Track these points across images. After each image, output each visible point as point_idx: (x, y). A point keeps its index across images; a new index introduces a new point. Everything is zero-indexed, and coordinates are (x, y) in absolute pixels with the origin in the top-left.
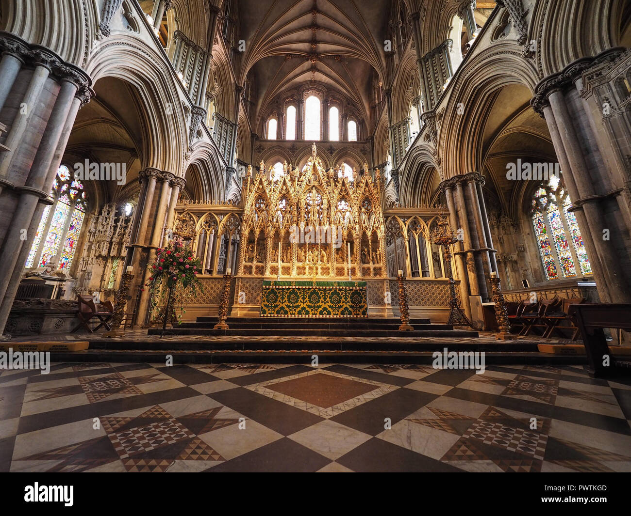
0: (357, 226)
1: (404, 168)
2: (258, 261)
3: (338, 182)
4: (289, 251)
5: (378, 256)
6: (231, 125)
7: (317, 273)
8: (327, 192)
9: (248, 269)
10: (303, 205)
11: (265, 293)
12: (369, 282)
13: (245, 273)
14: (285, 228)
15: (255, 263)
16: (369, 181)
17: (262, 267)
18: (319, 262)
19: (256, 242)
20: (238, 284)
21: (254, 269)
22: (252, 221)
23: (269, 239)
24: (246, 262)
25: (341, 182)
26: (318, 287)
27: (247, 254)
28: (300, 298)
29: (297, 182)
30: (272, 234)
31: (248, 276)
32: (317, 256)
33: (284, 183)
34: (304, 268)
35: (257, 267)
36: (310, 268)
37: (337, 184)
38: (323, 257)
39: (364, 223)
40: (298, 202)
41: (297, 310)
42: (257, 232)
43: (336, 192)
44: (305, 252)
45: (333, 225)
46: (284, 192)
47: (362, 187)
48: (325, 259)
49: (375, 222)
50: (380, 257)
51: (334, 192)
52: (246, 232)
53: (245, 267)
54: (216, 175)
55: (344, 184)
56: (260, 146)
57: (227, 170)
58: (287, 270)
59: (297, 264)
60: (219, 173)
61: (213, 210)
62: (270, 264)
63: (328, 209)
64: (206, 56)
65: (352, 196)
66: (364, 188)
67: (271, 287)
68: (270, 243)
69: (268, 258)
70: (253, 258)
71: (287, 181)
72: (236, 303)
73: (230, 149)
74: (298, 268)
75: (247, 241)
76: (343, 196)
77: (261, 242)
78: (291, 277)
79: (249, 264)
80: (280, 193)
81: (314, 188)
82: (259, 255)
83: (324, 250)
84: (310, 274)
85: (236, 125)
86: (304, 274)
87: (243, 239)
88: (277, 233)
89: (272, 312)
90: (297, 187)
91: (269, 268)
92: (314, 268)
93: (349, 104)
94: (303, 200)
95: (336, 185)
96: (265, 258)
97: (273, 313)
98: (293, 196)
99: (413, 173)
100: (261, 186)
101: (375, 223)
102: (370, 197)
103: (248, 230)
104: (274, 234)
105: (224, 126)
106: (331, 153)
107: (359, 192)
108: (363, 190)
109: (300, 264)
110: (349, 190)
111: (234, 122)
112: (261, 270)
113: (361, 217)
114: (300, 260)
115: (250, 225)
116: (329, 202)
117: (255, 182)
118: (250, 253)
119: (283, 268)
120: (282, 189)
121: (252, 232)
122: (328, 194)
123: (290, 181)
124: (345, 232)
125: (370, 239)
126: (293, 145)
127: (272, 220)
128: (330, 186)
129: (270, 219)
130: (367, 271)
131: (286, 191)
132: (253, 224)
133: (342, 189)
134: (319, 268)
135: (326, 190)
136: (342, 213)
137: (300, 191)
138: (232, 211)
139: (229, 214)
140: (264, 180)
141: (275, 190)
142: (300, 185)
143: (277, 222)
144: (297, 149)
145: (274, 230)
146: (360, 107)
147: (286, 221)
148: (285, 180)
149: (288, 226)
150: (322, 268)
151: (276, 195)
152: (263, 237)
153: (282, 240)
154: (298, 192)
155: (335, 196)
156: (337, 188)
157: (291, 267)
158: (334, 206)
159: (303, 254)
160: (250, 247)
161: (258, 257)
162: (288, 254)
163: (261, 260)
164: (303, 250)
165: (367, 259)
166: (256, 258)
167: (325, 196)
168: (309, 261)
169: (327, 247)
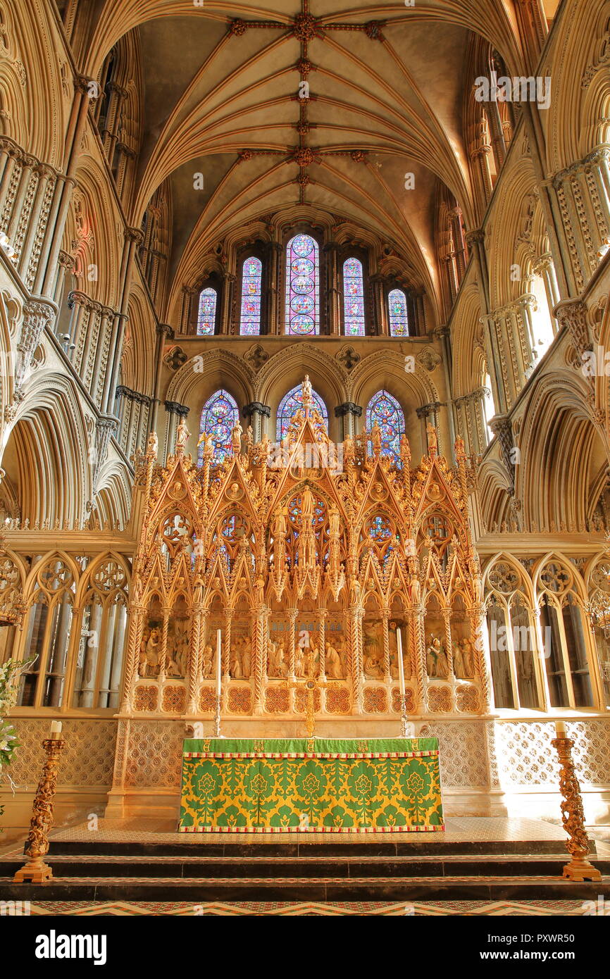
0: (416, 584)
1: (522, 415)
2: (170, 676)
3: (366, 471)
4: (248, 648)
5: (467, 657)
6: (110, 317)
7: (317, 707)
8: (340, 497)
9: (148, 698)
10: (281, 530)
11: (190, 770)
12: (447, 726)
13: (139, 706)
14: (237, 589)
15: (164, 681)
16: (443, 468)
17: (182, 691)
18: (323, 678)
19: (166, 627)
20: (124, 734)
21: (161, 693)
22: (156, 574)
23: (198, 619)
24: (141, 676)
25: (373, 471)
26: (319, 755)
27: (143, 656)
28: (277, 784)
29: (265, 473)
30: (204, 606)
31: (146, 713)
32: (318, 660)
33: (236, 476)
34: (285, 693)
35: (169, 690)
36: (300, 692)
37: (364, 476)
38: (330, 662)
39: (432, 575)
40: (270, 521)
41: (270, 815)
42: (169, 601)
43: (363, 497)
44: (287, 652)
46: (234, 497)
47: (424, 483)
48: (337, 669)
49: (457, 570)
50: (471, 659)
51: (356, 498)
52: (141, 602)
53: (140, 690)
54: (73, 440)
55: (379, 477)
56: (178, 351)
57: (98, 424)
58: (242, 701)
59: (266, 681)
60: (80, 435)
61: (64, 545)
62: (200, 682)
63: (342, 538)
64: (61, 183)
65: (402, 507)
66: (428, 484)
67: (204, 755)
68: (200, 627)
69: (196, 668)
70: (159, 666)
71: (242, 470)
72: (119, 783)
73: (106, 373)
74: (270, 692)
76: (380, 505)
77: (178, 624)
78: (254, 717)
79: (149, 683)
80: (225, 499)
81: (307, 487)
82: (174, 660)
83: (333, 645)
84: (301, 707)
85: (121, 317)
86: (286, 707)
87: (136, 618)
88: (218, 604)
89: (209, 819)
90: (267, 486)
91: (198, 693)
92: (311, 695)
94: (282, 519)
95: (362, 481)
97: (210, 824)
98: (255, 507)
99: (545, 431)
100: (179, 485)
101: (457, 575)
102: (444, 508)
103: (147, 595)
104: (211, 606)
105: (93, 321)
106: (349, 366)
108: (426, 490)
109: (276, 683)
110: (393, 490)
111: (118, 310)
112: (178, 699)
113: (425, 559)
114: (274, 672)
115: (152, 582)
116: (344, 521)
117: (165, 474)
118: (151, 653)
119: (233, 692)
120: (230, 489)
121: (157, 599)
122: (342, 502)
123: (248, 471)
124: (386, 600)
125: (447, 614)
126: (258, 351)
127: (206, 569)
128: (347, 480)
129: (200, 568)
130: (441, 699)
131: (240, 496)
132: (160, 581)
133: (374, 489)
134: (323, 692)
135: (337, 491)
136: (378, 548)
137: (274, 496)
138: (110, 546)
139: (103, 554)
140: (185, 470)
141: (213, 492)
142: (274, 481)
143: (217, 575)
144: (266, 358)
145: (209, 595)
146: (414, 259)
147: (240, 572)
148: (236, 468)
149: (245, 585)
150: (329, 693)
151: (214, 506)
152: (183, 614)
153: (229, 620)
154: (268, 498)
155: (360, 507)
156: (363, 486)
157: (253, 691)
158: (357, 532)
159: (282, 655)
160: (151, 640)
161: (171, 663)
162: (246, 656)
163: (178, 674)
164: (283, 645)
165: (442, 666)
166: (166, 668)
167: (334, 506)
168: (297, 675)
169: (342, 638)
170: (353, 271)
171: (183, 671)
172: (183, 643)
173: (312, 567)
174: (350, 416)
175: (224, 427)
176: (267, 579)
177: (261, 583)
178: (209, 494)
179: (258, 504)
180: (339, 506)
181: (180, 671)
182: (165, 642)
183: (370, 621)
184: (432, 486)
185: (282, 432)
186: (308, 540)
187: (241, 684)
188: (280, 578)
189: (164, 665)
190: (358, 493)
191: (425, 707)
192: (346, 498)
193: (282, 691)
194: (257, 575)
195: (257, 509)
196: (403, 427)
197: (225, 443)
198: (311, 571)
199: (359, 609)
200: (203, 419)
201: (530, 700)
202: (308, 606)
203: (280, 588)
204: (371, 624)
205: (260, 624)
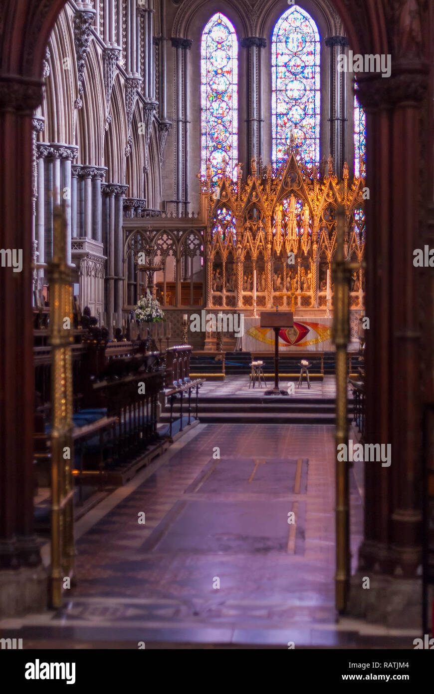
2: (228, 291)
3: (324, 184)
4: (264, 277)
8: (309, 199)
9: (218, 300)
10: (279, 219)
12: (356, 313)
13: (214, 304)
14: (258, 249)
17: (234, 297)
18: (299, 291)
19: (224, 267)
21: (224, 299)
22: (218, 242)
23: (239, 264)
24: (214, 291)
25: (328, 185)
27: (214, 281)
29: (270, 186)
30: (242, 258)
31: (218, 307)
32: (297, 283)
33: (254, 188)
34: (281, 297)
35: (227, 297)
36: (288, 297)
37: (323, 187)
38: (303, 284)
39: (354, 242)
42: (225, 254)
43: (322, 199)
44: (282, 279)
45: (315, 246)
46: (254, 200)
47: (354, 191)
48: (306, 286)
51: (318, 200)
52: (212, 256)
53: (214, 297)
55: (331, 187)
58: (262, 301)
66: (357, 191)
68: (240, 268)
70: (222, 286)
71: (257, 185)
72: (208, 337)
75: (213, 265)
76: (330, 203)
77: (230, 266)
78: (267, 308)
80: (249, 201)
81: (292, 195)
82: (229, 283)
83: (305, 275)
84: (288, 304)
86: (282, 304)
87: (209, 264)
88: (248, 256)
90: (271, 194)
91: (242, 299)
92: (293, 299)
94: (279, 212)
95: (321, 190)
96: (236, 287)
98: (265, 205)
100: (225, 193)
103: (214, 252)
104: (245, 258)
107: (351, 198)
108: (355, 194)
109: (277, 293)
110: (337, 195)
112: (232, 301)
113: (351, 233)
114: (276, 289)
115: (216, 246)
116: (311, 212)
118: (218, 280)
119: (258, 297)
120: (251, 194)
121: (218, 254)
122: (310, 202)
123: (261, 185)
124: (330, 254)
127: (242, 239)
128: (313, 190)
129: (239, 239)
131: (257, 199)
132: (219, 246)
133: (328, 195)
134: (299, 298)
135: (308, 196)
136: (329, 226)
137: (275, 199)
138: (192, 227)
139: (188, 231)
140: (228, 185)
141: (243, 197)
142: (275, 190)
143: (248, 242)
145: (244, 252)
147: (259, 240)
148: (254, 184)
149: (262, 247)
150: (302, 298)
151: (243, 205)
152: (231, 260)
153: (254, 264)
154: (272, 200)
155: (321, 205)
156: (322, 193)
157: (267, 297)
158: (318, 218)
159: (279, 280)
160: (217, 274)
161: (228, 284)
162: (263, 281)
163: (231, 289)
164: (280, 276)
165: (357, 286)
166: (225, 286)
167: (306, 205)
168: (288, 290)
169: (309, 272)
171: (233, 288)
172: (232, 275)
173: (294, 238)
175: (224, 53)
176: (272, 243)
177: (269, 246)
178: (241, 199)
179: (267, 204)
180: (309, 205)
181: (232, 288)
182: (224, 275)
183: (323, 263)
184: (359, 192)
185: (277, 58)
186: (293, 224)
187: (260, 294)
188: (278, 244)
189: (224, 286)
190: (319, 197)
192: (313, 200)
193: (280, 297)
194: (267, 243)
195: (266, 207)
197: (225, 70)
198: (294, 240)
199: (317, 258)
200: (203, 44)
203: (279, 249)
204: (324, 265)
205: (269, 266)
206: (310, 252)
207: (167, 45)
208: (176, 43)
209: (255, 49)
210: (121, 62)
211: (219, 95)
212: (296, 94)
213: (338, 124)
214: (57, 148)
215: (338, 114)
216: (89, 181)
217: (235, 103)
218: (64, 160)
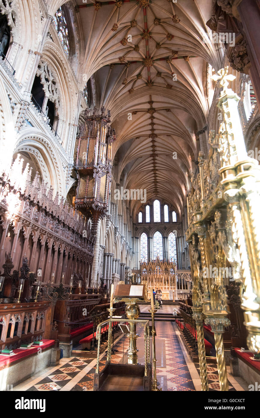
14: (151, 277)
18: (160, 286)
30: (148, 279)
32: (159, 284)
33: (150, 264)
39: (171, 275)
46: (150, 267)
55: (166, 264)
66: (171, 265)
68: (148, 281)
81: (158, 266)
83: (161, 283)
93: (172, 206)
102: (173, 268)
106: (165, 230)
114: (155, 285)
115: (143, 276)
116: (162, 269)
121: (143, 278)
122: (162, 267)
123: (152, 264)
124: (166, 278)
125: (172, 280)
126: (150, 227)
130: (171, 288)
138: (138, 272)
140: (145, 264)
141: (148, 266)
144: (151, 228)
146: (176, 208)
147: (151, 275)
151: (148, 268)
154: (154, 267)
168: (158, 286)
170: (166, 207)
174: (166, 239)
175: (145, 240)
183: (165, 280)
186: (158, 272)
191: (170, 289)
196: (175, 239)
197: (145, 243)
198: (159, 275)
199: (163, 279)
200: (141, 238)
201: (181, 289)
202: (158, 279)
203: (156, 277)
205: (154, 281)
206: (162, 277)
207: (134, 238)
208: (136, 238)
209: (150, 239)
210: (125, 239)
211: (144, 247)
212: (158, 247)
213: (166, 253)
214: (110, 254)
215: (166, 251)
216: (117, 262)
217: (147, 249)
218: (111, 256)
